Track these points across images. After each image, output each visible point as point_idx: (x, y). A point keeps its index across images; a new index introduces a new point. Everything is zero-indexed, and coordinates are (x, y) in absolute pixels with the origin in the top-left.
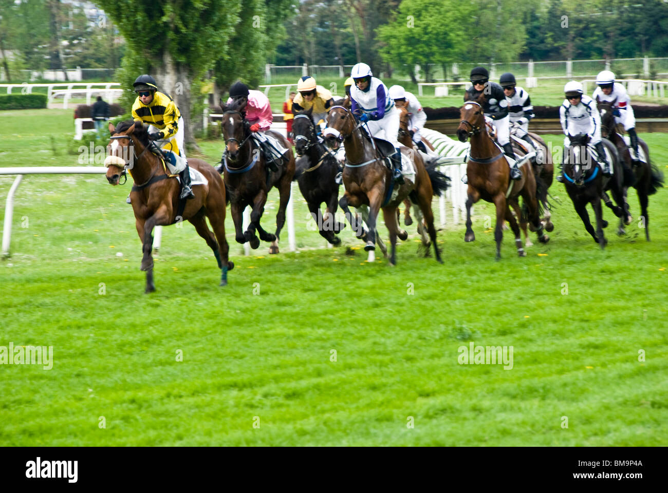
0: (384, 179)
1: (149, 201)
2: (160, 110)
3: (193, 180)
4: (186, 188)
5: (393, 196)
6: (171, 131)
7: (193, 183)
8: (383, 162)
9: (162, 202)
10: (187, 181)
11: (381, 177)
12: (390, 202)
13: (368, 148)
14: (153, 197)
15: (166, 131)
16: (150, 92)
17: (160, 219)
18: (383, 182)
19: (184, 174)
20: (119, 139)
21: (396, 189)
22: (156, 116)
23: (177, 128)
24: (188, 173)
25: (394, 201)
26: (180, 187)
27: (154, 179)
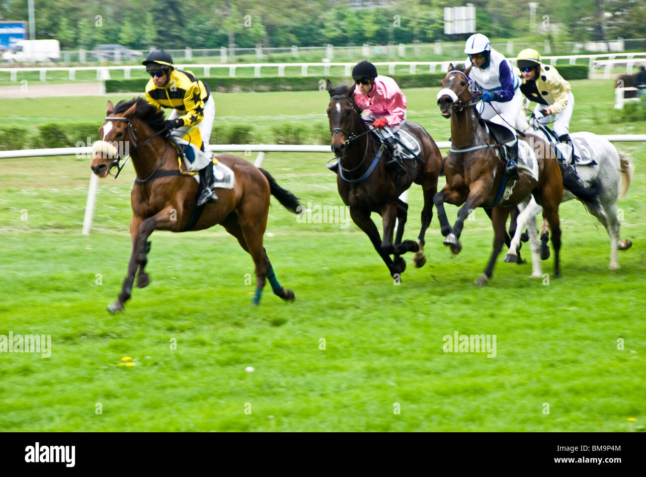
0: (494, 173)
1: (152, 199)
2: (180, 94)
3: (218, 181)
4: (207, 191)
5: (505, 194)
6: (194, 120)
7: (216, 185)
8: (497, 152)
9: (168, 203)
10: (209, 181)
11: (491, 169)
12: (501, 201)
13: (480, 133)
14: (156, 195)
15: (186, 118)
16: (164, 72)
17: (161, 221)
18: (492, 175)
19: (207, 173)
20: (114, 121)
21: (510, 186)
22: (174, 100)
23: (202, 114)
24: (212, 171)
25: (507, 201)
26: (199, 189)
27: (161, 173)
